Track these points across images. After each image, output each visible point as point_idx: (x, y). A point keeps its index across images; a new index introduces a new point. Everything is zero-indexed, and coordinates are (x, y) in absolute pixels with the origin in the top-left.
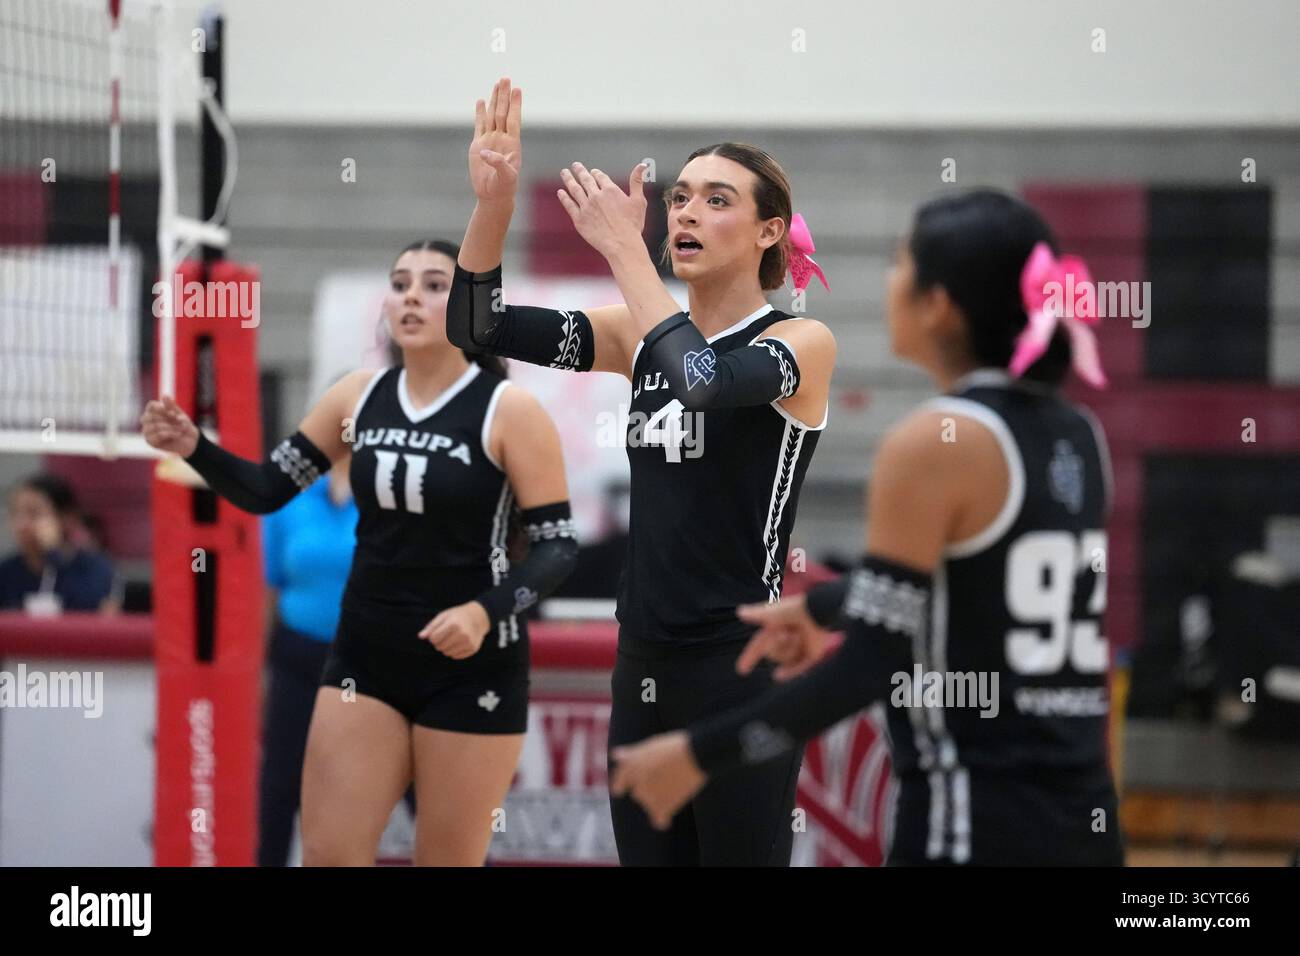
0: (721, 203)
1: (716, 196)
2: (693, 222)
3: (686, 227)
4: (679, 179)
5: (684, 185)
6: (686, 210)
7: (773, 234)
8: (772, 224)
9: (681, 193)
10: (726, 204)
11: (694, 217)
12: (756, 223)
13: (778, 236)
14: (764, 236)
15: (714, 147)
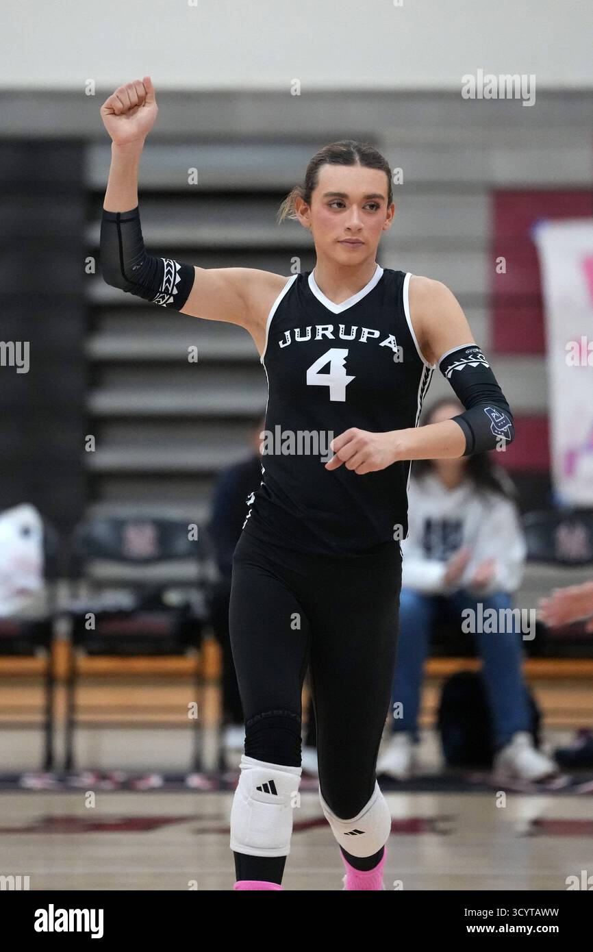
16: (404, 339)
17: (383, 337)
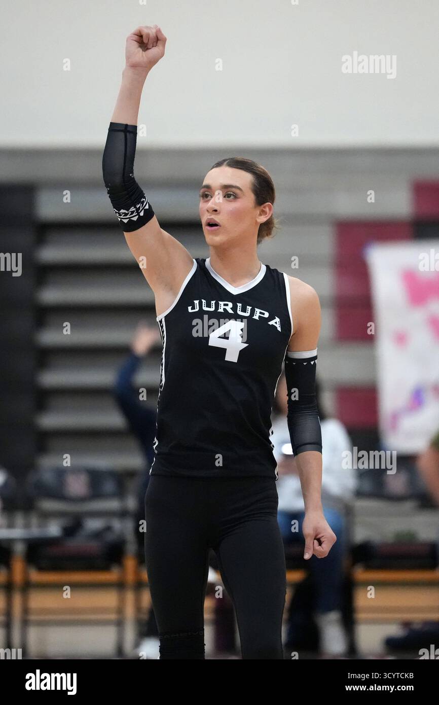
0: (232, 197)
1: (229, 193)
2: (216, 211)
3: (212, 214)
4: (205, 183)
5: (208, 187)
6: (211, 204)
7: (266, 214)
8: (265, 207)
9: (206, 193)
10: (236, 197)
11: (216, 208)
12: (255, 207)
13: (269, 213)
14: (260, 215)
15: (224, 161)
16: (286, 322)
17: (271, 318)
